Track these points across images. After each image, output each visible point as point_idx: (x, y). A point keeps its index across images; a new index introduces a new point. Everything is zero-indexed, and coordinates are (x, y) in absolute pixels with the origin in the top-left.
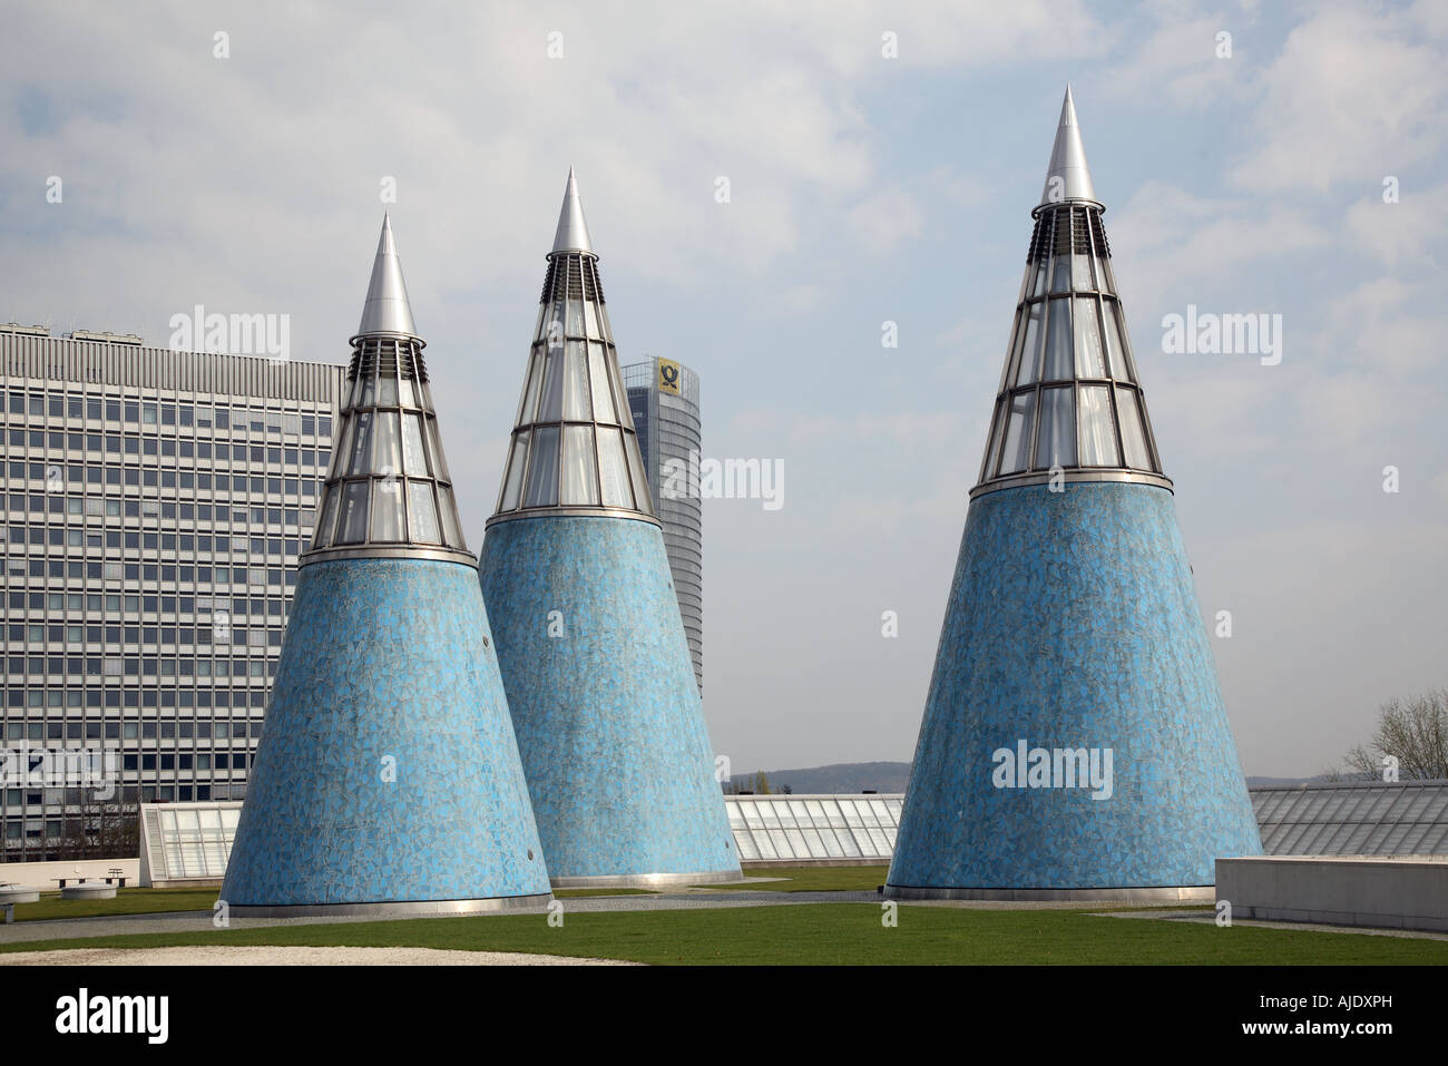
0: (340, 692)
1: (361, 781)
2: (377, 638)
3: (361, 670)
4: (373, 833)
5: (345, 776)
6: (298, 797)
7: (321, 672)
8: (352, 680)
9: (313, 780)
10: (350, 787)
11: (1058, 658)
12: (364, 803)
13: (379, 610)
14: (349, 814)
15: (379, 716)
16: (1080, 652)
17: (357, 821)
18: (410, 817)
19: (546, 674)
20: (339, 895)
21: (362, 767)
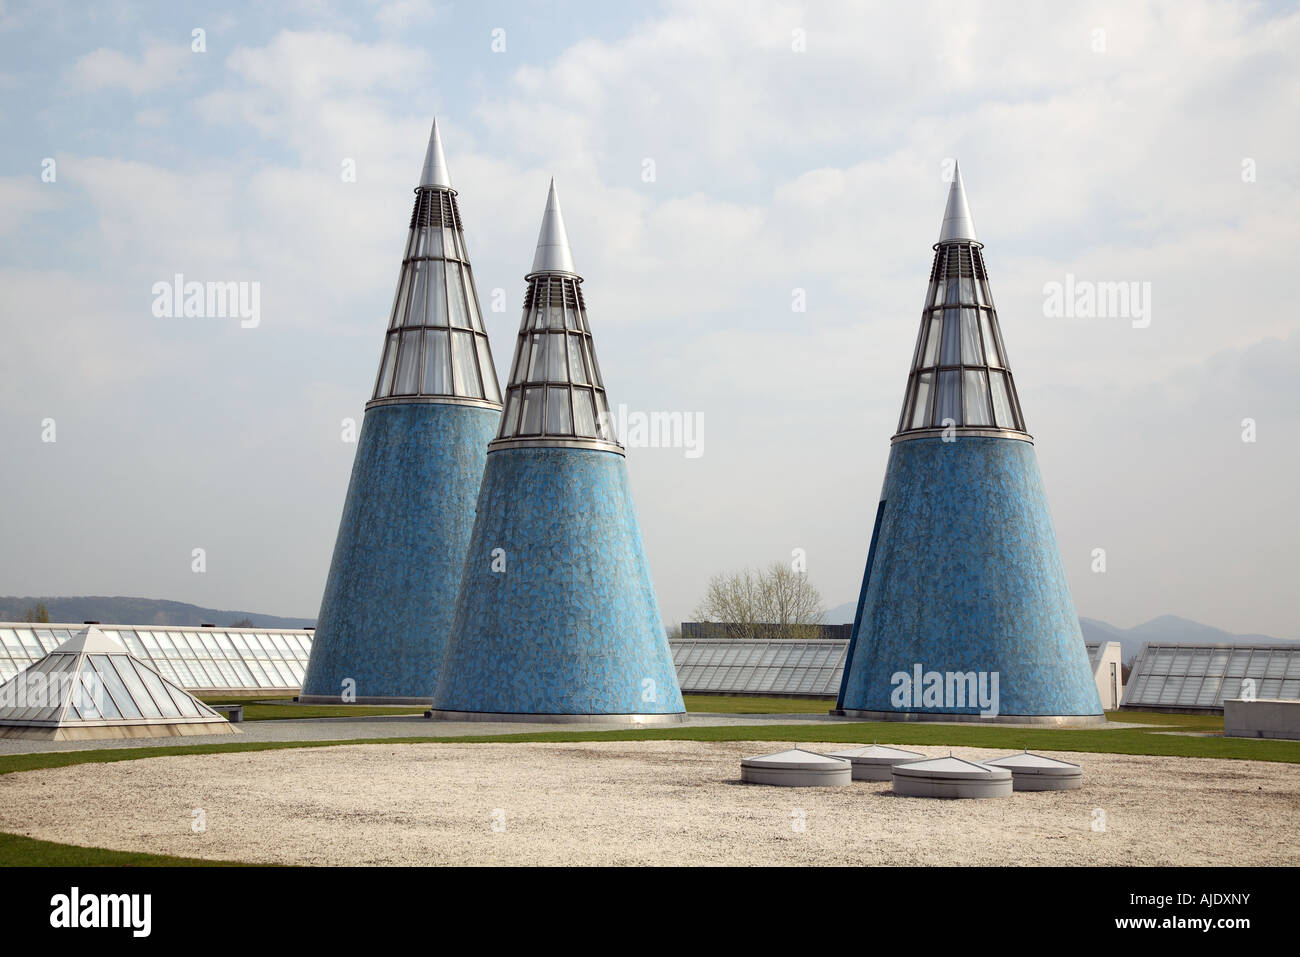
0: (575, 551)
1: (601, 621)
2: (596, 511)
3: (589, 534)
4: (615, 661)
5: (589, 616)
6: (552, 630)
7: (555, 534)
8: (584, 542)
9: (563, 618)
10: (595, 625)
11: (1002, 558)
12: (607, 638)
13: (595, 489)
14: (597, 646)
15: (607, 571)
16: (1016, 555)
17: (603, 651)
18: (636, 650)
19: (461, 533)
20: (599, 707)
21: (601, 610)
